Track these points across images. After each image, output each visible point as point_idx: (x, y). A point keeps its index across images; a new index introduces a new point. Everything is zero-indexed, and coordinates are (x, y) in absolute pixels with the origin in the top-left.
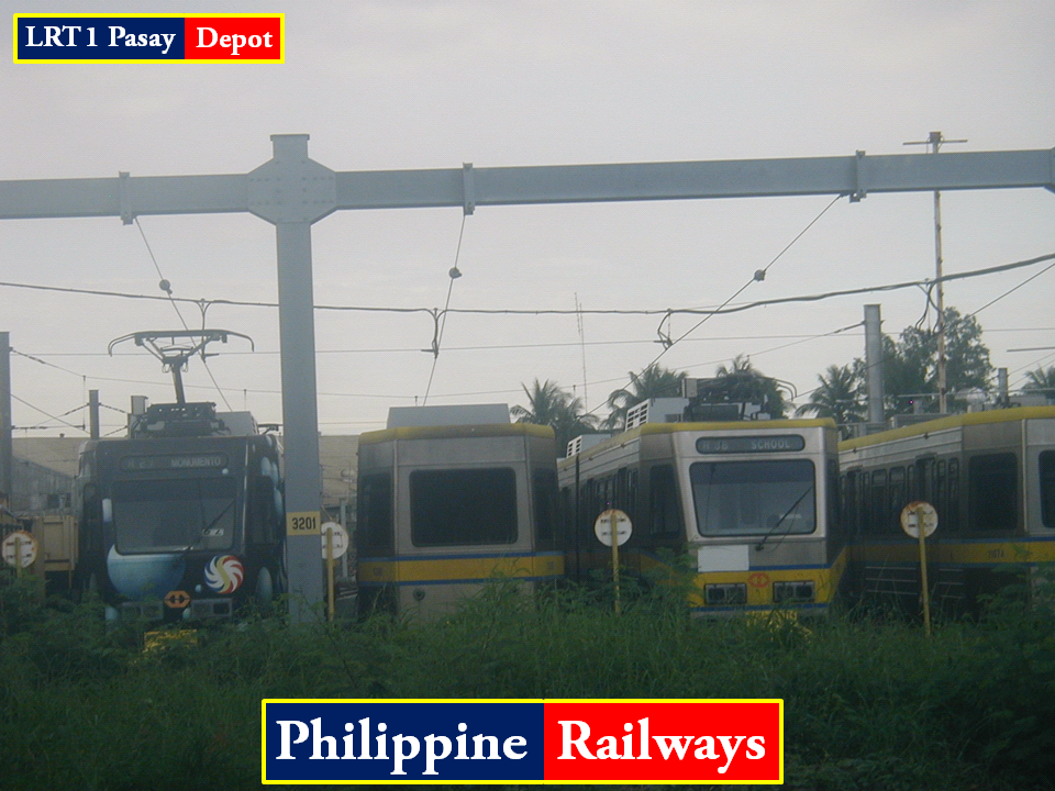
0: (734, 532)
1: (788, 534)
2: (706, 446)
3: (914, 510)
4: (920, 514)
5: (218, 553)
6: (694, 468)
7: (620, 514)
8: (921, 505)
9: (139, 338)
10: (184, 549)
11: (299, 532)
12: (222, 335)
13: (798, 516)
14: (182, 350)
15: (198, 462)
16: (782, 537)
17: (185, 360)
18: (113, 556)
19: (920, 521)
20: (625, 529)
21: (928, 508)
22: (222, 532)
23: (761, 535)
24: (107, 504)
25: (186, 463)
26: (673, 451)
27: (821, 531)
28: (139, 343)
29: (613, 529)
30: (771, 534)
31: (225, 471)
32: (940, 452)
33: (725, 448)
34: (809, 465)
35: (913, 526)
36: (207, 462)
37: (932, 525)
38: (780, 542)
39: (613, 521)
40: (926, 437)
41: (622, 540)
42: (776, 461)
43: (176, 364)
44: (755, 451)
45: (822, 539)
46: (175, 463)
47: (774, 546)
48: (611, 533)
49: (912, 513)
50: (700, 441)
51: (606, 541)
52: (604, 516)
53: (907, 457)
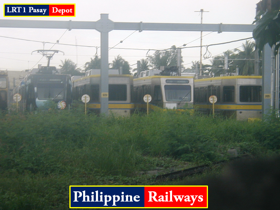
0: (172, 100)
1: (185, 101)
2: (168, 81)
3: (212, 97)
4: (213, 98)
5: (60, 100)
6: (165, 86)
7: (149, 96)
8: (213, 96)
9: (38, 51)
10: (53, 99)
11: (104, 97)
12: (57, 51)
13: (187, 98)
14: (50, 55)
15: (55, 80)
16: (184, 102)
17: (52, 57)
18: (37, 100)
19: (213, 100)
20: (150, 99)
21: (215, 97)
22: (61, 96)
23: (179, 101)
24: (36, 89)
25: (53, 80)
26: (160, 82)
27: (192, 101)
28: (38, 52)
29: (148, 99)
30: (181, 101)
31: (62, 82)
32: (215, 85)
33: (172, 82)
34: (190, 87)
35: (211, 101)
36: (57, 80)
37: (215, 101)
38: (183, 103)
39: (148, 97)
40: (211, 81)
41: (149, 101)
42: (183, 85)
43: (50, 58)
44: (178, 83)
45: (192, 103)
46: (51, 80)
47: (182, 104)
48: (147, 100)
49: (212, 98)
50: (166, 80)
51: (146, 101)
52: (145, 96)
53: (205, 85)
